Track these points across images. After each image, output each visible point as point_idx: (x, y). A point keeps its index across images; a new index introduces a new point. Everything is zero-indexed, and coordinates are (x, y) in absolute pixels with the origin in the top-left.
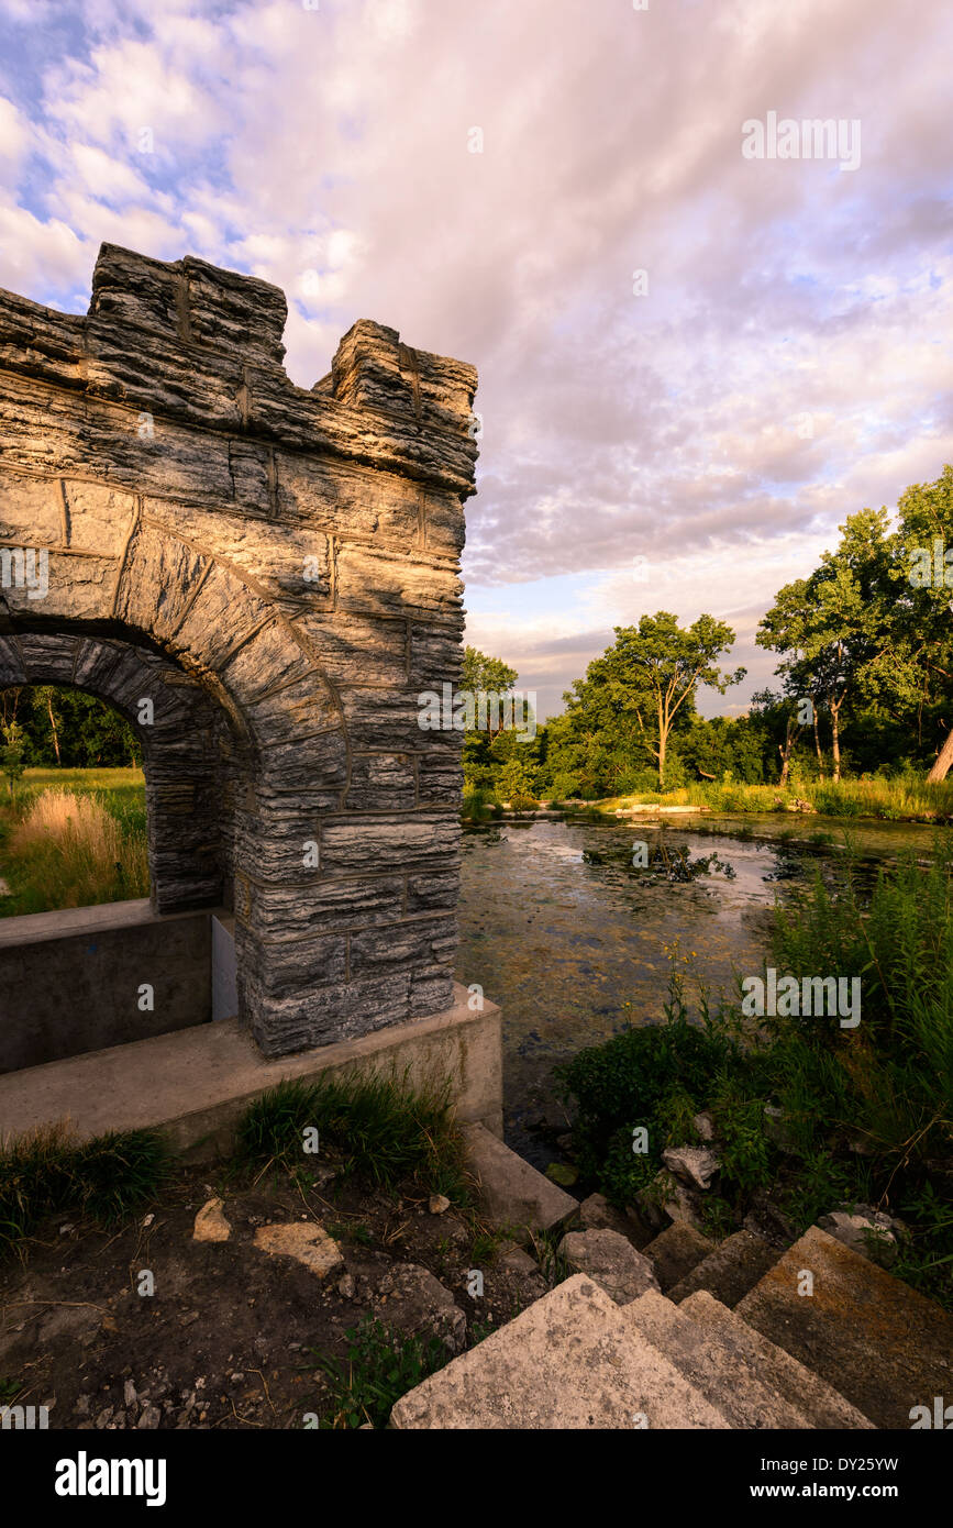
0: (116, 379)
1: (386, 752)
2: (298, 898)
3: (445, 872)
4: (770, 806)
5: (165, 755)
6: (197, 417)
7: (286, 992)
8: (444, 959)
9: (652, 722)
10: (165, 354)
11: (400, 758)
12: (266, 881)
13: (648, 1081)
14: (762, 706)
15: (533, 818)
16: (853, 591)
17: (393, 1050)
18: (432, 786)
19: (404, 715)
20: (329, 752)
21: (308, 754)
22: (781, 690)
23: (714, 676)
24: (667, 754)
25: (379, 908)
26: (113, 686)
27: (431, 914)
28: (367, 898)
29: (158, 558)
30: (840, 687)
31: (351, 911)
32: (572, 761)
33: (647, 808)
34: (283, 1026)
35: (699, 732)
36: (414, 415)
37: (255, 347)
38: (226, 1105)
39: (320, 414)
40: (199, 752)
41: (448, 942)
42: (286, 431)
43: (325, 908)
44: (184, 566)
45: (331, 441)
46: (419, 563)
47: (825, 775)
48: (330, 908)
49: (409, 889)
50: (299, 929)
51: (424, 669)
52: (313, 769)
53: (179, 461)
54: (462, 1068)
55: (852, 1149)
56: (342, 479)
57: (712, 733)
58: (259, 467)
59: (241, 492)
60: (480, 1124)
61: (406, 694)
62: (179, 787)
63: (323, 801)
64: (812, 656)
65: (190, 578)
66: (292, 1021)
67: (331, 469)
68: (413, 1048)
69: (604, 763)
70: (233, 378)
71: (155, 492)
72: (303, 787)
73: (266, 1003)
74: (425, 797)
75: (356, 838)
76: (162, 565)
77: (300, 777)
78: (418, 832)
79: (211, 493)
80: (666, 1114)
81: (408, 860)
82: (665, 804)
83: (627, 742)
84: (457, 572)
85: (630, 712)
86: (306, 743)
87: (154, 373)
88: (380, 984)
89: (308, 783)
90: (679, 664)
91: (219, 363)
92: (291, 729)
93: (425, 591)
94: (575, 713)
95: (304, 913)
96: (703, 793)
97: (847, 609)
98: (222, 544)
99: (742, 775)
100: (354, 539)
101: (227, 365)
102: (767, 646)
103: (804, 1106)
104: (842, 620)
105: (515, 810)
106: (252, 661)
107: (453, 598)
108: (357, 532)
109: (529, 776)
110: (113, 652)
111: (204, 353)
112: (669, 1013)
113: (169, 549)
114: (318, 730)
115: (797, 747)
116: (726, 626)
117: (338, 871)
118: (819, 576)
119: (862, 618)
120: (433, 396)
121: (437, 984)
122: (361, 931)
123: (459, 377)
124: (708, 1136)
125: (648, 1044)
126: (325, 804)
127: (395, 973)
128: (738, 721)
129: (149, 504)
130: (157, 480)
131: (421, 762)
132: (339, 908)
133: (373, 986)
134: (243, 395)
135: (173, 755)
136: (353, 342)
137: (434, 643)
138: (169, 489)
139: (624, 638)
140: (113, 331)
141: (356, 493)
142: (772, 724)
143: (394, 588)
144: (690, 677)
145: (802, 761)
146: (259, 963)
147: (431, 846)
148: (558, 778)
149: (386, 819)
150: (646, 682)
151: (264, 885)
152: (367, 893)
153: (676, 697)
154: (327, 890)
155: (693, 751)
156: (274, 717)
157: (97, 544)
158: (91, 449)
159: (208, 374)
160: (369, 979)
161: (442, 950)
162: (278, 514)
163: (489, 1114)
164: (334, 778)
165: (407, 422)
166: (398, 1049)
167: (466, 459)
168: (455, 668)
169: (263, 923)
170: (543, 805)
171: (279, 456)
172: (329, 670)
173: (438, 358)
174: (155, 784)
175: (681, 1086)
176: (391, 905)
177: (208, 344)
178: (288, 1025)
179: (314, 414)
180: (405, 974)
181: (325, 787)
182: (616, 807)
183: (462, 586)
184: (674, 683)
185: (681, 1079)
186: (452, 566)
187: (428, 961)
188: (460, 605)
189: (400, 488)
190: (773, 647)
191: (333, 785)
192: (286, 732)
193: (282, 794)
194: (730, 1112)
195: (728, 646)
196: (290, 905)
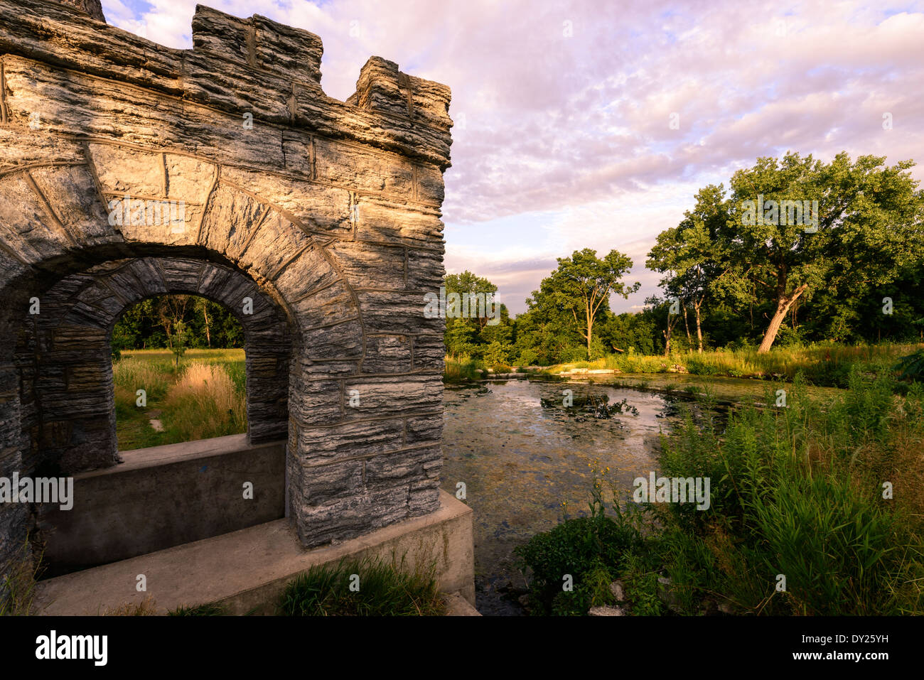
0: (203, 89)
1: (390, 334)
2: (328, 435)
3: (433, 415)
4: (658, 369)
5: (257, 338)
6: (259, 114)
7: (319, 501)
8: (432, 476)
9: (582, 317)
10: (238, 74)
11: (400, 338)
12: (305, 423)
13: (579, 558)
14: (651, 306)
15: (507, 378)
16: (705, 235)
17: (395, 541)
18: (423, 357)
19: (403, 309)
20: (350, 334)
21: (334, 336)
22: (663, 296)
23: (621, 288)
24: (592, 337)
25: (387, 441)
26: (224, 294)
27: (423, 444)
28: (378, 434)
29: (230, 205)
30: (700, 293)
31: (366, 443)
32: (532, 342)
33: (580, 371)
34: (316, 525)
35: (612, 323)
36: (409, 116)
37: (301, 72)
38: (270, 584)
39: (344, 114)
40: (281, 336)
41: (435, 463)
42: (321, 124)
43: (347, 442)
44: (248, 210)
45: (352, 131)
46: (413, 210)
47: (693, 349)
48: (351, 441)
49: (408, 427)
50: (328, 456)
51: (417, 279)
52: (339, 346)
53: (247, 142)
54: (445, 553)
55: (719, 609)
56: (360, 156)
57: (621, 323)
58: (303, 147)
59: (290, 163)
60: (458, 593)
61: (404, 295)
62: (266, 360)
63: (346, 368)
64: (681, 275)
65: (252, 218)
66: (323, 521)
67: (353, 150)
68: (409, 539)
69: (553, 343)
70: (285, 90)
71: (230, 162)
72: (330, 358)
73: (305, 509)
74: (419, 364)
75: (369, 393)
76: (232, 210)
77: (329, 351)
78: (414, 388)
79: (269, 163)
80: (590, 582)
81: (406, 407)
82: (592, 368)
83: (567, 328)
84: (439, 216)
85: (569, 310)
86: (334, 328)
87: (230, 86)
88: (387, 494)
89: (335, 356)
90: (598, 280)
91: (275, 81)
92: (323, 319)
93: (416, 228)
94: (534, 311)
95: (331, 445)
96: (616, 361)
97: (701, 245)
98: (277, 197)
99: (640, 349)
100: (368, 194)
101: (281, 82)
102: (653, 269)
103: (686, 577)
104: (699, 252)
105: (496, 373)
106: (296, 274)
107: (436, 233)
108: (371, 189)
109: (505, 351)
110: (225, 272)
111: (265, 75)
112: (593, 508)
113: (238, 200)
114: (343, 319)
115: (674, 332)
116: (627, 257)
117: (356, 415)
118: (683, 226)
119: (711, 251)
120: (421, 104)
121: (428, 493)
122: (373, 457)
123: (438, 93)
124: (620, 597)
125: (579, 531)
126: (347, 370)
127: (398, 486)
128: (637, 315)
129: (225, 170)
130: (231, 155)
131: (416, 341)
132: (357, 441)
133: (382, 495)
134: (292, 101)
135: (263, 338)
136: (367, 71)
137: (423, 262)
138: (240, 160)
139: (563, 263)
140: (202, 59)
141: (370, 165)
142: (657, 317)
143: (395, 226)
144: (606, 288)
145: (678, 340)
146: (301, 480)
147: (422, 398)
148: (524, 352)
149: (390, 379)
150: (578, 292)
151: (303, 426)
152: (377, 430)
153: (597, 301)
154: (348, 429)
155: (609, 334)
156: (311, 311)
157: (187, 196)
158: (185, 134)
159: (267, 87)
160: (379, 490)
161: (431, 469)
162: (315, 178)
163: (464, 586)
164: (353, 352)
165: (404, 120)
166: (398, 540)
167: (444, 144)
168: (439, 279)
169: (303, 453)
170: (514, 370)
171: (316, 140)
172: (350, 280)
173: (424, 81)
174: (251, 358)
175: (601, 561)
176: (394, 438)
177: (269, 69)
178: (320, 525)
179: (341, 114)
180: (405, 487)
181: (347, 358)
182: (560, 370)
183: (442, 225)
184: (595, 292)
185: (602, 556)
186: (435, 212)
187: (421, 477)
188: (442, 237)
189: (400, 162)
190: (657, 269)
191: (352, 356)
192: (319, 321)
193: (316, 363)
194: (634, 581)
195: (629, 269)
196: (321, 440)
